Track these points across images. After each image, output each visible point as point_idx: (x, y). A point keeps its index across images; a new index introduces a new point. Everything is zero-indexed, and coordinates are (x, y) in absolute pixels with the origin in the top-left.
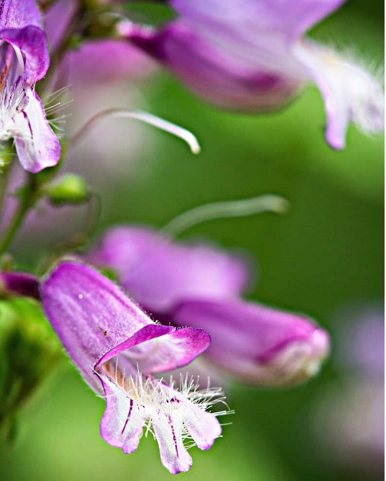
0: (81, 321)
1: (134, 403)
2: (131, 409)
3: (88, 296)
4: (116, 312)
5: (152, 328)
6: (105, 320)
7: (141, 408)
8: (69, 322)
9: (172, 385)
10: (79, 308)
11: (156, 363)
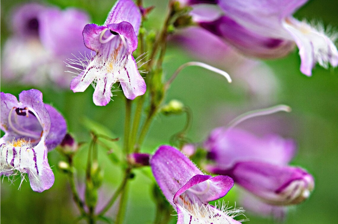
0: (168, 176)
1: (192, 218)
2: (191, 221)
3: (172, 162)
4: (184, 170)
5: (199, 177)
6: (179, 175)
7: (196, 220)
8: (162, 177)
9: (216, 207)
10: (167, 169)
11: (209, 196)
